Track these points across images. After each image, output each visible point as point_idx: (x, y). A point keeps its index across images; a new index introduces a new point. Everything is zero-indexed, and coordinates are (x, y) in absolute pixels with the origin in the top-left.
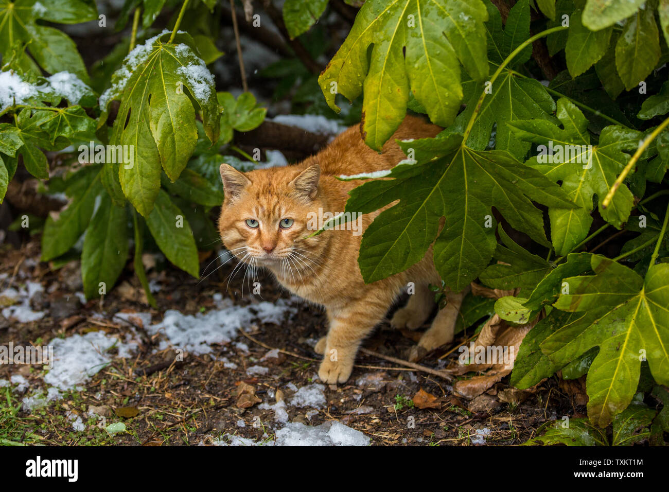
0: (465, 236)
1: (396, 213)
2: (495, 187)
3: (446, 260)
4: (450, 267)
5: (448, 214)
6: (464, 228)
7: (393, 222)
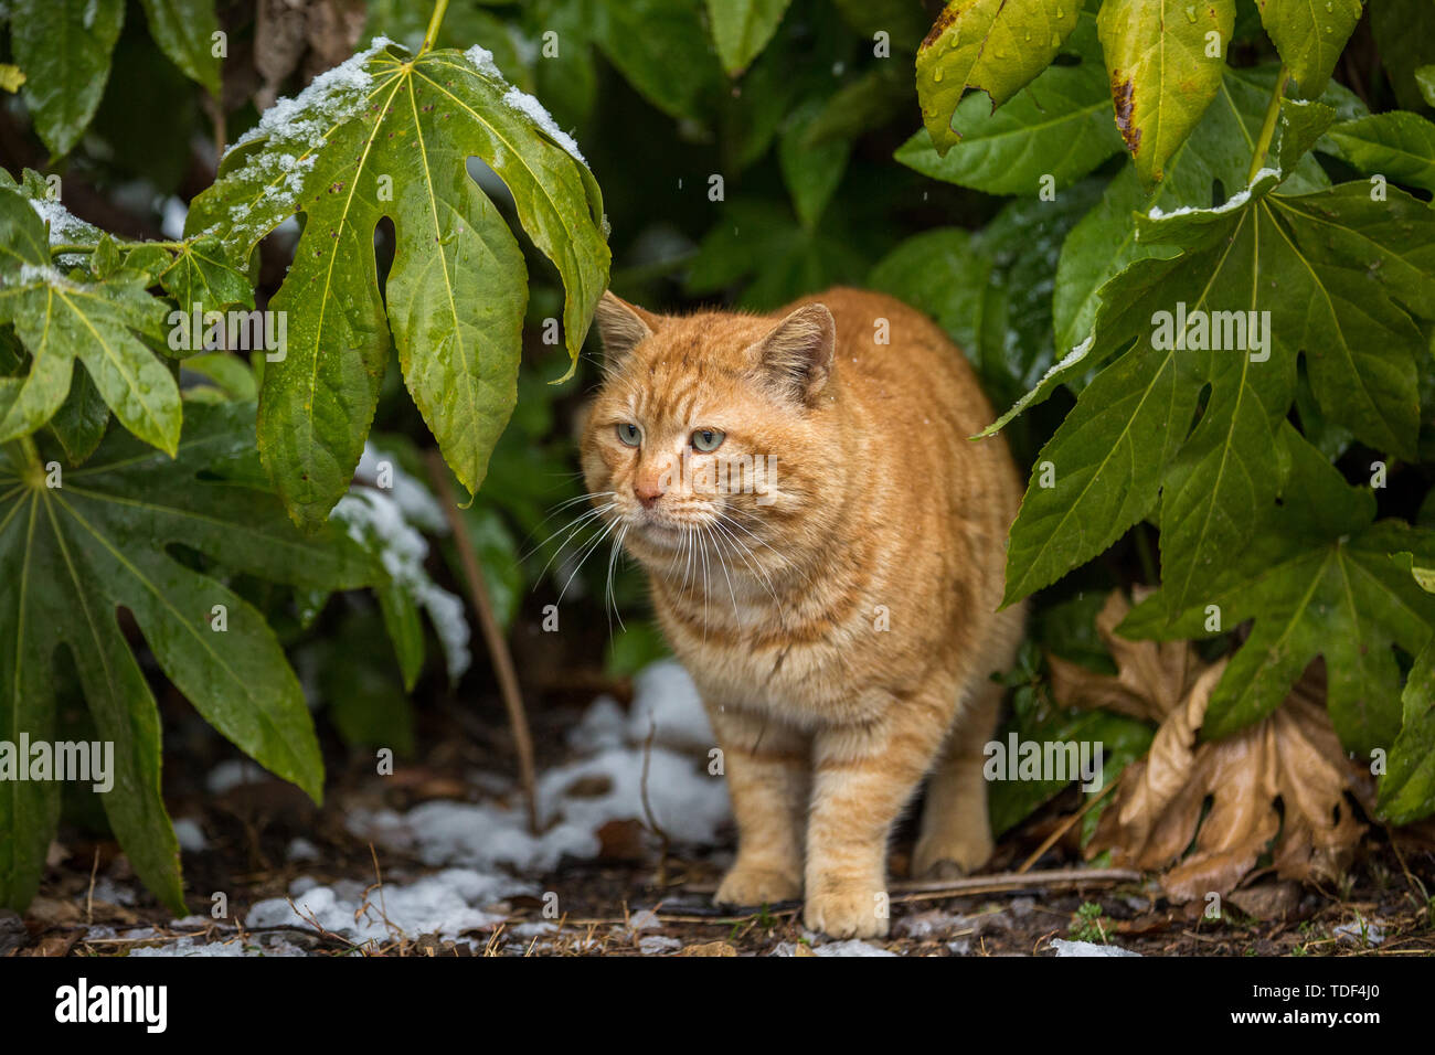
0: (1234, 441)
1: (1125, 376)
2: (1315, 296)
3: (1185, 515)
4: (1188, 534)
5: (1219, 375)
6: (1234, 418)
7: (1112, 406)
